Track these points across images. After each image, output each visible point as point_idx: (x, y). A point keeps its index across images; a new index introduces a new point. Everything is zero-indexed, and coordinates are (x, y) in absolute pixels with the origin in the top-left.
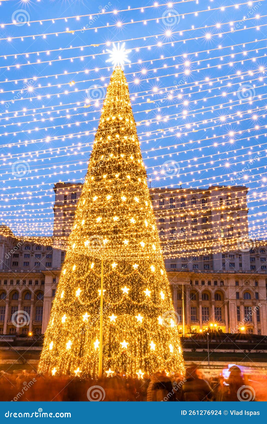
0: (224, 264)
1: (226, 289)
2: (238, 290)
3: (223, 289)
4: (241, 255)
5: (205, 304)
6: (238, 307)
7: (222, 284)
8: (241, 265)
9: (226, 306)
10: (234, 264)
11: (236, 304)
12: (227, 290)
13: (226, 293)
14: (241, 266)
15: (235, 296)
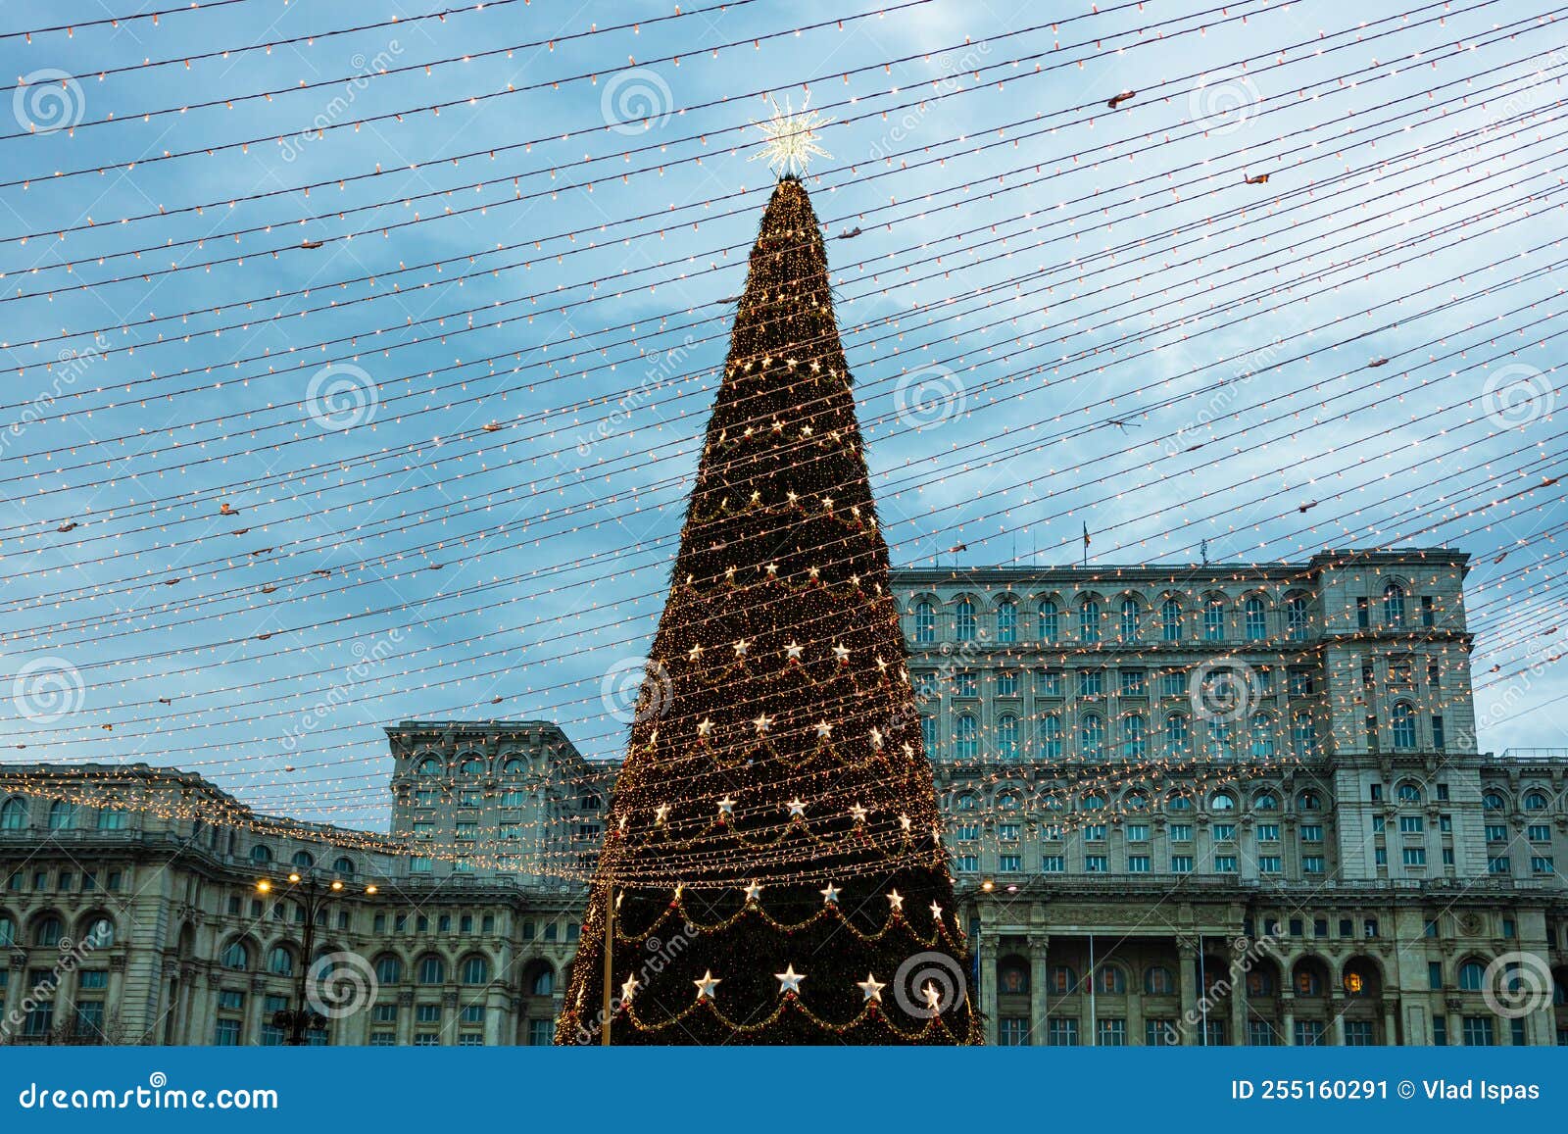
0: (1381, 852)
1: (1387, 951)
2: (1435, 956)
3: (1374, 951)
4: (1448, 817)
5: (1307, 1010)
6: (1439, 1021)
7: (1371, 931)
8: (1449, 854)
9: (1390, 1020)
10: (1422, 850)
11: (1427, 1007)
12: (1392, 956)
13: (1388, 965)
14: (1452, 862)
15: (1424, 977)
